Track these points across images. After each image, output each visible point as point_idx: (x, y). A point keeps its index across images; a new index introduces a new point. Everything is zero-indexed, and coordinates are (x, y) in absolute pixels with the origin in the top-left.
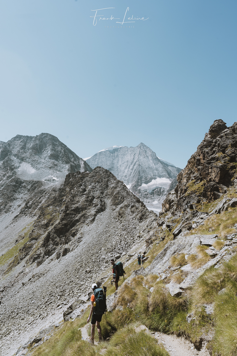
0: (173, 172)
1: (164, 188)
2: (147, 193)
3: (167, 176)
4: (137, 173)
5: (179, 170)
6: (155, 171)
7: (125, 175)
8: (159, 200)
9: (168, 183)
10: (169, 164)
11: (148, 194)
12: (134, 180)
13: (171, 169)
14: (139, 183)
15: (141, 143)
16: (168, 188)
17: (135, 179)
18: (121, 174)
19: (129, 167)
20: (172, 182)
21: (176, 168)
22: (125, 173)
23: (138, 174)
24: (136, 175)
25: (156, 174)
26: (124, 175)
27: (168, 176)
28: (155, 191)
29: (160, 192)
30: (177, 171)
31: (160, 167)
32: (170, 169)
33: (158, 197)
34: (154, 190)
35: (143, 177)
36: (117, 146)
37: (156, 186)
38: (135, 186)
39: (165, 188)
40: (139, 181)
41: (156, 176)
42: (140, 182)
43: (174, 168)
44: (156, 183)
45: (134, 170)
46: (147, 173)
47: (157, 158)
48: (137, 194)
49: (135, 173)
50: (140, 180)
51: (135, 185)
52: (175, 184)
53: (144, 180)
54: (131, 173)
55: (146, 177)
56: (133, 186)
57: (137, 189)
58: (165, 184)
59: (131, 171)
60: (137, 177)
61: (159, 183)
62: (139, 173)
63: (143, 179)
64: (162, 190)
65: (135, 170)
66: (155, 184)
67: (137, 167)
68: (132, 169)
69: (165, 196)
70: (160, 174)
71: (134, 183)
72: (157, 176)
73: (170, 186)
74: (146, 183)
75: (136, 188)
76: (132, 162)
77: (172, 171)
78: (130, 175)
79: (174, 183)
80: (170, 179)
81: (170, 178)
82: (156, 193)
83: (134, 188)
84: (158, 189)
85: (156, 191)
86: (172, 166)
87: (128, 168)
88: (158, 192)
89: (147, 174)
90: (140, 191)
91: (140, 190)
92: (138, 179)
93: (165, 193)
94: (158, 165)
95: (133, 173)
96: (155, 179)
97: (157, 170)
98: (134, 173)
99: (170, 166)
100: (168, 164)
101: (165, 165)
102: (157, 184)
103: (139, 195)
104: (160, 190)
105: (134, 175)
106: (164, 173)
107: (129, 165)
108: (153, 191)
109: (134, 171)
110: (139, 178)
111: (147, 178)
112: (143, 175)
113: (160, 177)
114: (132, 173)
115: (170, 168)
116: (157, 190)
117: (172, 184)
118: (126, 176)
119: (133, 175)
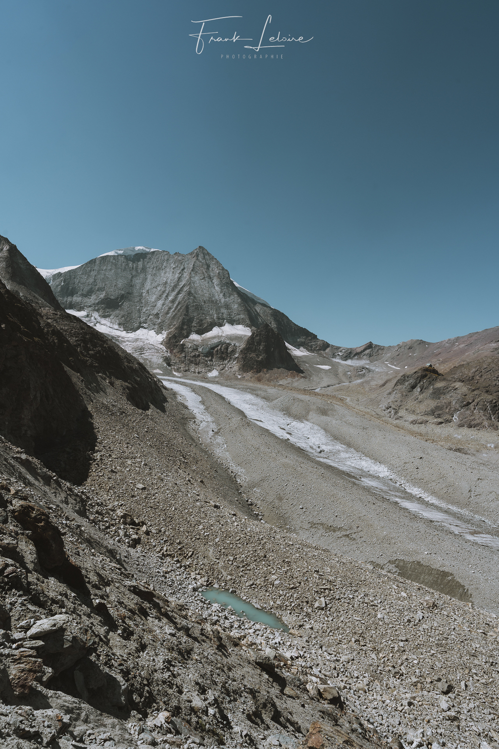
0: (263, 317)
1: (234, 345)
2: (197, 353)
3: (248, 321)
4: (181, 310)
5: (278, 314)
6: (223, 310)
7: (155, 312)
8: (222, 370)
9: (245, 336)
10: (258, 301)
11: (199, 356)
12: (175, 325)
13: (260, 310)
14: (185, 332)
15: (200, 247)
16: (242, 345)
17: (177, 323)
18: (146, 310)
19: (167, 296)
20: (254, 334)
21: (272, 309)
22: (156, 307)
23: (185, 312)
24: (179, 313)
25: (225, 316)
26: (153, 312)
27: (250, 323)
28: (216, 349)
29: (227, 352)
30: (272, 315)
31: (235, 303)
32: (258, 311)
33: (222, 363)
34: (213, 348)
35: (195, 320)
36: (144, 249)
37: (219, 339)
38: (174, 337)
39: (237, 344)
40: (185, 327)
41: (224, 319)
42: (186, 329)
43: (267, 310)
44: (220, 334)
45: (177, 303)
46: (204, 312)
47: (232, 282)
48: (176, 354)
49: (179, 311)
50: (187, 325)
51: (174, 335)
52: (258, 338)
53: (195, 326)
54: (170, 308)
55: (201, 320)
56: (170, 336)
57: (177, 344)
58: (238, 338)
59: (170, 305)
60: (180, 318)
61: (227, 335)
62: (187, 311)
63: (194, 324)
64: (230, 349)
65: (179, 303)
66: (219, 336)
67: (184, 298)
68: (173, 301)
69: (234, 362)
70: (232, 317)
71: (172, 330)
72: (225, 321)
73: (248, 342)
74: (200, 332)
75: (176, 342)
76: (175, 286)
77: (262, 315)
78: (167, 313)
79: (257, 335)
81: (252, 327)
82: (217, 354)
83: (172, 341)
84: (222, 346)
85: (217, 351)
86: (265, 305)
87: (163, 298)
88: (223, 353)
89: (203, 314)
90: (183, 348)
91: (183, 345)
92: (183, 323)
93: (236, 356)
94: (232, 297)
96: (220, 325)
97: (227, 306)
98: (175, 310)
99: (260, 303)
100: (255, 299)
101: (247, 300)
102: (222, 336)
103: (181, 356)
104: (227, 349)
105: (176, 314)
106: (242, 316)
107: (167, 292)
108: (212, 351)
109: (177, 306)
110: (186, 321)
111: (203, 322)
112: (195, 314)
113: (232, 322)
114: (172, 310)
115: (258, 308)
116: (219, 347)
117: (252, 337)
118: (157, 314)
119: (174, 313)
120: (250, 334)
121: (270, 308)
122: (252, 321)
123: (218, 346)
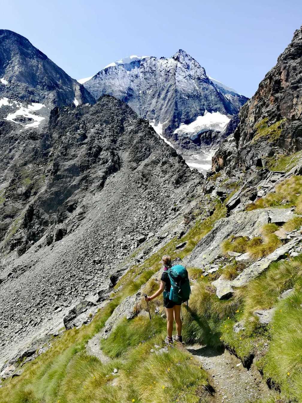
0: (233, 104)
1: (216, 132)
2: (188, 140)
3: (224, 110)
4: (172, 106)
6: (204, 102)
7: (151, 109)
10: (227, 90)
11: (189, 142)
12: (168, 118)
14: (176, 124)
15: (180, 50)
16: (223, 131)
17: (170, 117)
18: (145, 108)
19: (159, 95)
20: (231, 121)
21: (238, 96)
22: (151, 105)
23: (175, 108)
24: (170, 109)
25: (205, 107)
26: (150, 109)
27: (225, 111)
28: (202, 136)
29: (211, 138)
30: (240, 101)
32: (229, 99)
33: (207, 146)
34: (200, 135)
35: (183, 113)
36: (137, 57)
37: (203, 127)
38: (169, 128)
39: (218, 130)
40: (176, 120)
41: (204, 110)
42: (177, 121)
44: (203, 122)
45: (167, 100)
46: (189, 106)
47: (208, 78)
48: (172, 142)
49: (170, 106)
50: (177, 118)
51: (169, 127)
52: (235, 124)
53: (183, 118)
54: (163, 105)
55: (188, 113)
56: (166, 128)
57: (172, 134)
58: (219, 125)
59: (162, 102)
60: (172, 112)
62: (176, 106)
63: (183, 117)
64: (213, 135)
65: (169, 100)
67: (172, 95)
68: (164, 99)
69: (217, 145)
70: (211, 107)
71: (166, 122)
72: (206, 110)
73: (227, 128)
74: (188, 122)
75: (171, 132)
77: (232, 102)
78: (161, 109)
79: (234, 123)
80: (229, 115)
81: (228, 114)
82: (203, 140)
83: (167, 132)
84: (206, 133)
85: (203, 137)
86: (232, 93)
87: (156, 97)
88: (207, 138)
89: (189, 107)
90: (177, 137)
91: (176, 134)
92: (174, 117)
93: (219, 139)
94: (209, 90)
95: (165, 105)
96: (202, 115)
97: (206, 98)
98: (167, 105)
99: (229, 92)
100: (225, 89)
103: (176, 144)
104: (210, 134)
105: (168, 110)
106: (218, 106)
107: (158, 91)
108: (199, 137)
109: (168, 102)
110: (176, 114)
111: (189, 114)
112: (183, 108)
113: (211, 111)
114: (164, 107)
115: (228, 97)
116: (204, 134)
117: (231, 124)
118: (153, 111)
119: (166, 109)
120: (228, 121)
122: (227, 108)
123: (203, 133)
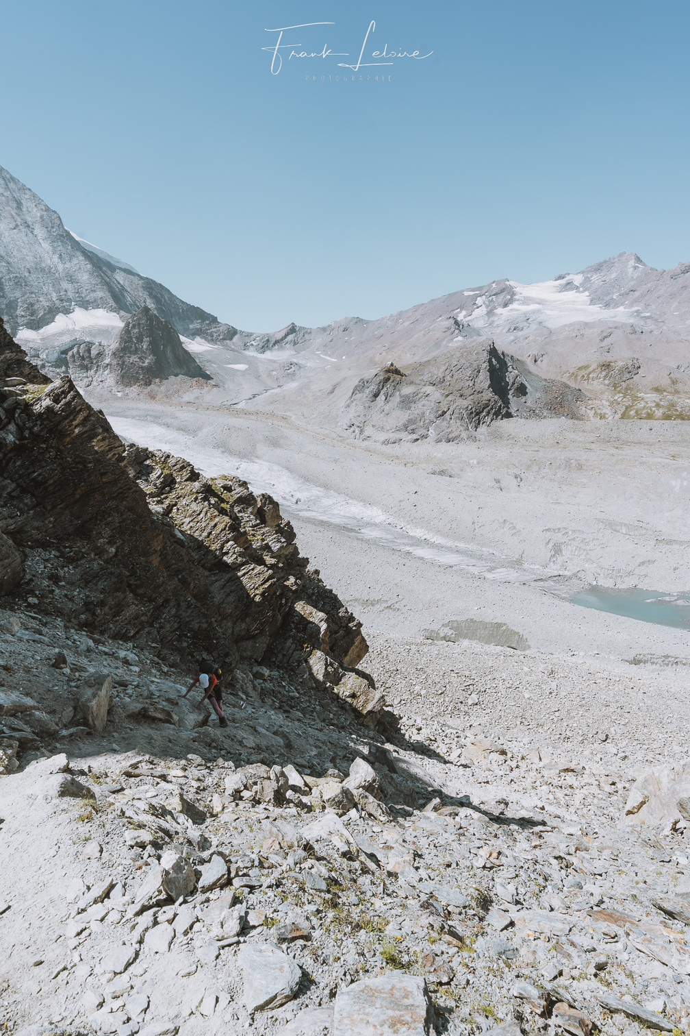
0: (132, 293)
1: (100, 345)
2: (40, 363)
3: (112, 303)
5: (153, 286)
6: (65, 285)
8: (88, 386)
9: (114, 327)
10: (117, 265)
13: (124, 281)
16: (112, 344)
20: (128, 324)
21: (141, 278)
25: (71, 295)
27: (114, 305)
28: (70, 353)
29: (89, 357)
30: (145, 288)
32: (121, 283)
33: (85, 375)
34: (65, 352)
35: (20, 304)
37: (71, 336)
39: (104, 343)
41: (69, 301)
43: (135, 279)
44: (71, 327)
46: (33, 290)
47: (68, 234)
52: (137, 330)
53: (23, 316)
55: (32, 305)
58: (104, 332)
61: (83, 328)
63: (19, 312)
64: (94, 352)
66: (69, 331)
69: (106, 372)
70: (83, 295)
72: (73, 303)
73: (121, 338)
74: (35, 325)
77: (129, 289)
79: (134, 327)
80: (122, 313)
81: (121, 311)
82: (74, 361)
84: (79, 348)
85: (73, 356)
86: (129, 272)
88: (83, 358)
89: (31, 293)
93: (107, 361)
94: (75, 261)
96: (67, 311)
97: (71, 279)
99: (120, 269)
100: (112, 262)
101: (101, 266)
102: (74, 330)
104: (89, 351)
106: (100, 294)
108: (64, 356)
111: (35, 307)
112: (18, 294)
113: (85, 305)
115: (120, 277)
116: (75, 350)
117: (127, 330)
120: (122, 325)
121: (139, 275)
122: (118, 301)
123: (71, 348)
